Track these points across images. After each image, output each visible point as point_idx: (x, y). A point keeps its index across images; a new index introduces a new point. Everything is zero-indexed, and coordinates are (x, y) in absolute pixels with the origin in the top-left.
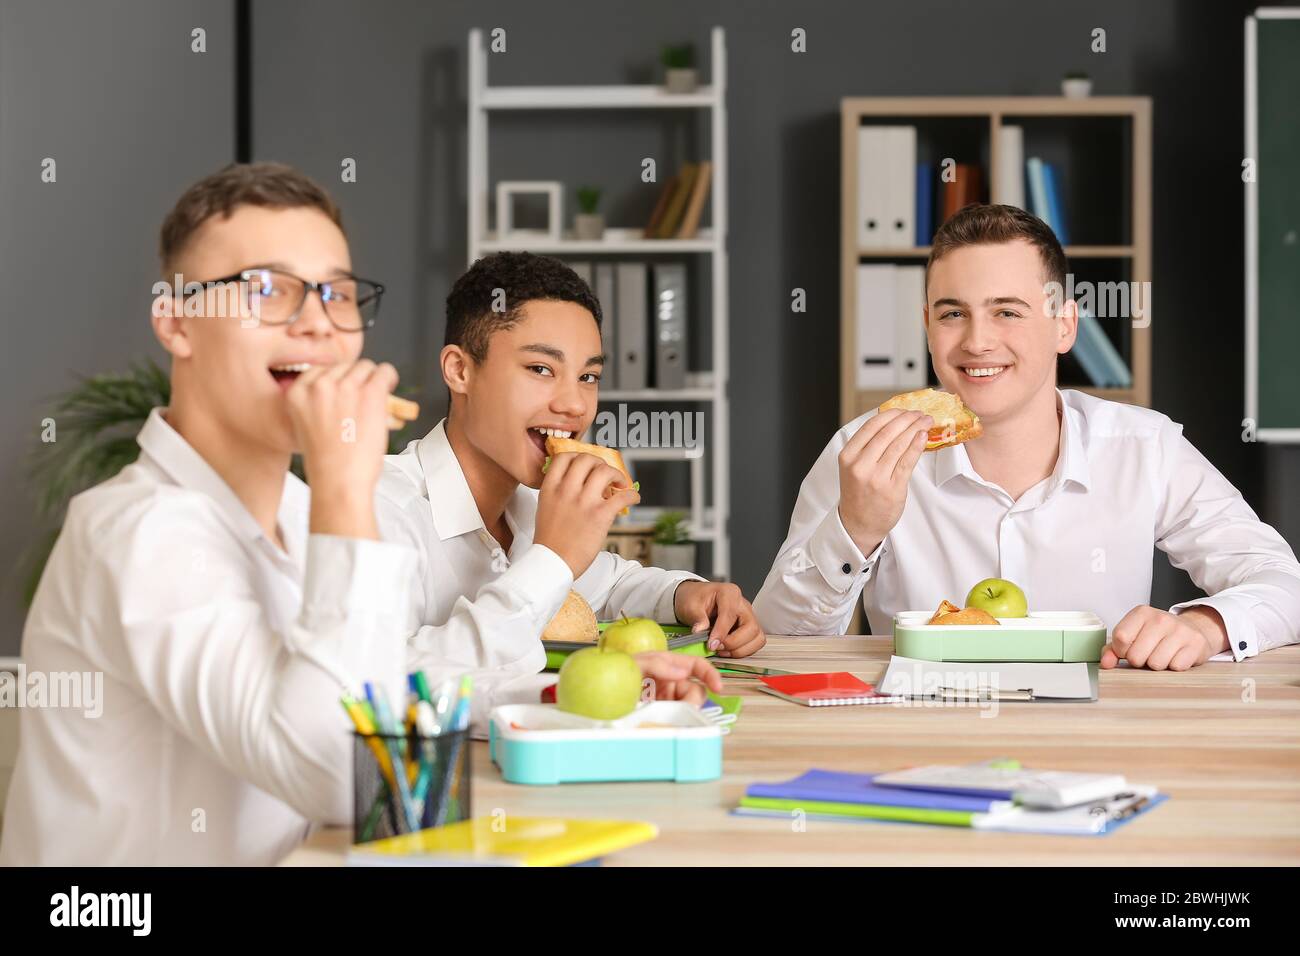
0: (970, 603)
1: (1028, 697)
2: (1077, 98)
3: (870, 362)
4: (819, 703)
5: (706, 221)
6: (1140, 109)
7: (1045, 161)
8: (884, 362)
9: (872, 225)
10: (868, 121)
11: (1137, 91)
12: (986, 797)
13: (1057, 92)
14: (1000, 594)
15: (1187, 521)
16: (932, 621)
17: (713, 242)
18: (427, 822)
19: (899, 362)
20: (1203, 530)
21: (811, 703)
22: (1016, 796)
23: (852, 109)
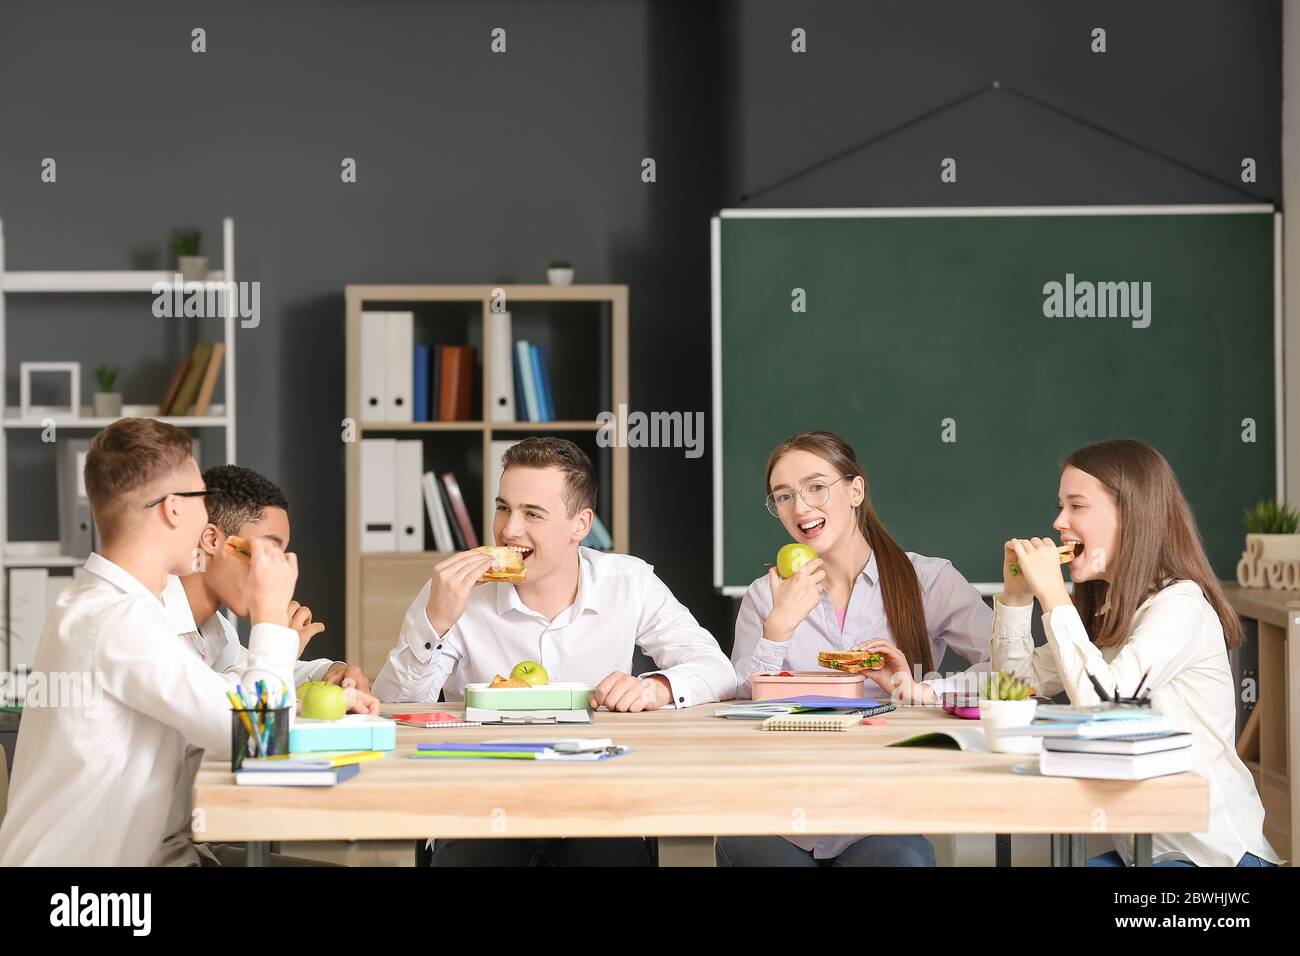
0: (512, 675)
1: (553, 721)
2: (560, 286)
3: (372, 528)
4: (432, 726)
5: (218, 397)
6: (618, 296)
7: (531, 344)
8: (386, 528)
9: (374, 402)
10: (369, 306)
11: (615, 280)
12: (540, 747)
13: (544, 281)
14: (531, 671)
15: (654, 627)
16: (490, 687)
17: (225, 417)
18: (270, 753)
19: (399, 528)
20: (662, 632)
21: (428, 726)
22: (556, 747)
23: (355, 295)
